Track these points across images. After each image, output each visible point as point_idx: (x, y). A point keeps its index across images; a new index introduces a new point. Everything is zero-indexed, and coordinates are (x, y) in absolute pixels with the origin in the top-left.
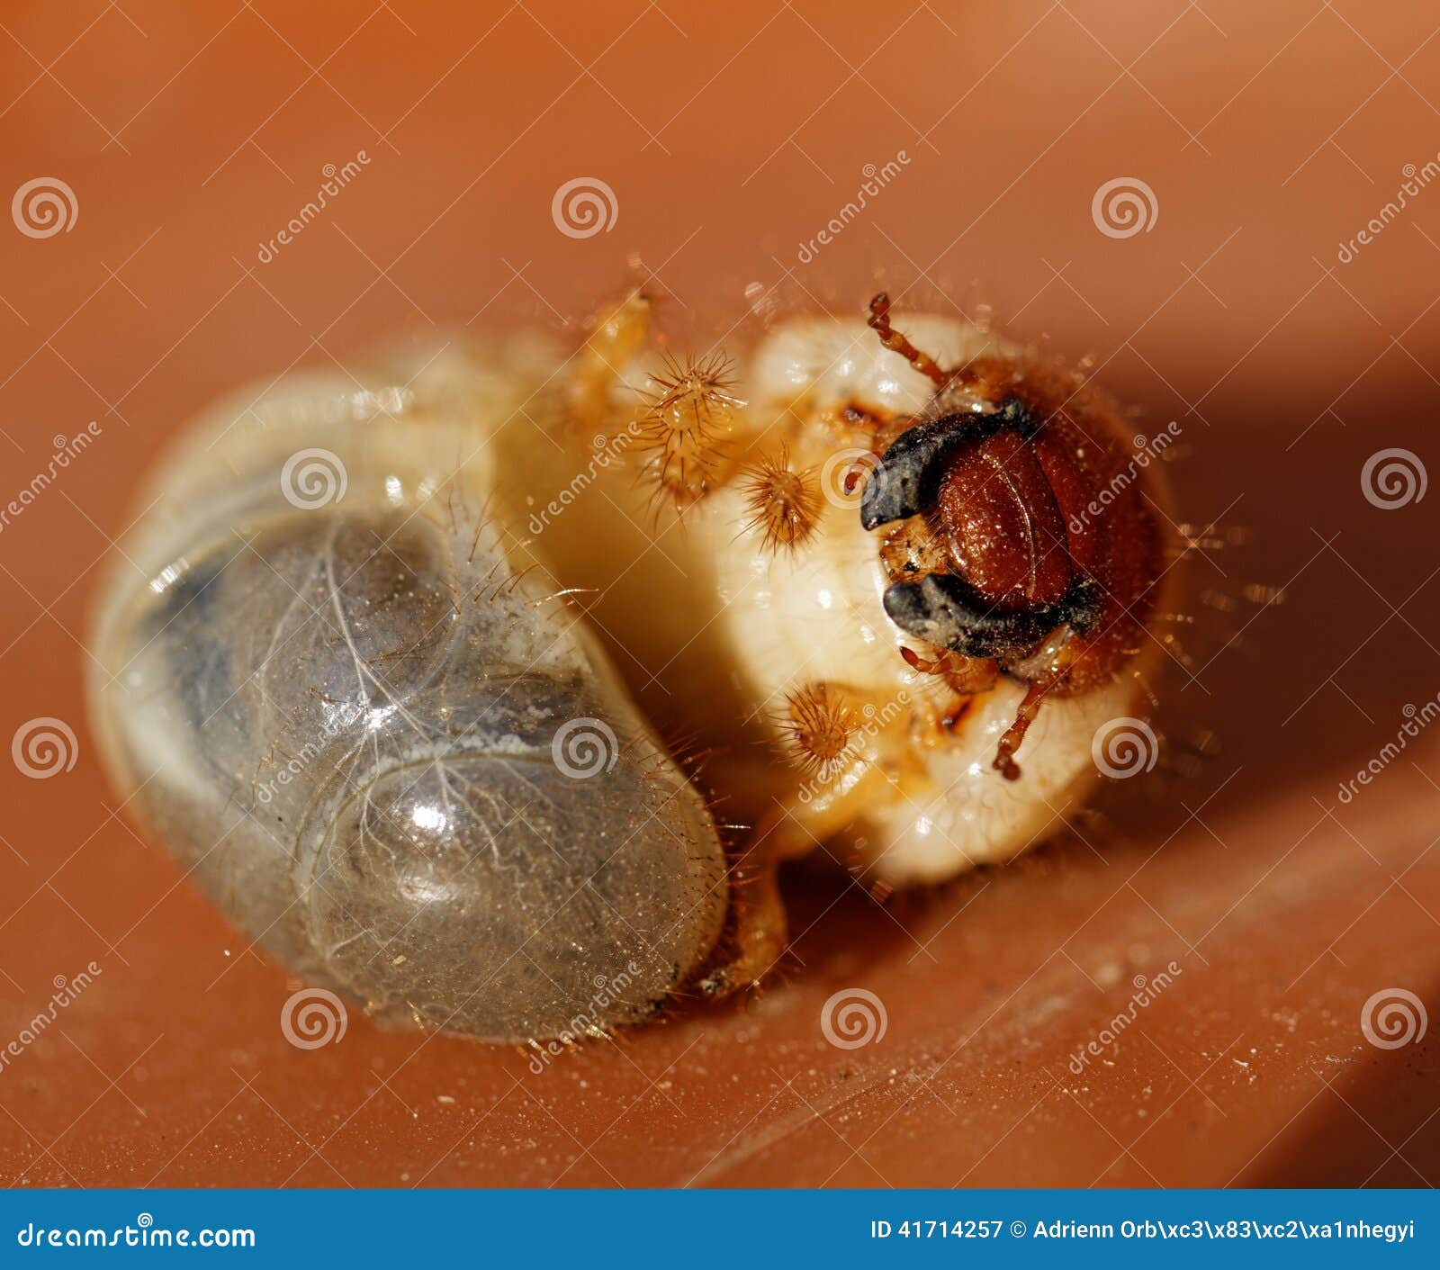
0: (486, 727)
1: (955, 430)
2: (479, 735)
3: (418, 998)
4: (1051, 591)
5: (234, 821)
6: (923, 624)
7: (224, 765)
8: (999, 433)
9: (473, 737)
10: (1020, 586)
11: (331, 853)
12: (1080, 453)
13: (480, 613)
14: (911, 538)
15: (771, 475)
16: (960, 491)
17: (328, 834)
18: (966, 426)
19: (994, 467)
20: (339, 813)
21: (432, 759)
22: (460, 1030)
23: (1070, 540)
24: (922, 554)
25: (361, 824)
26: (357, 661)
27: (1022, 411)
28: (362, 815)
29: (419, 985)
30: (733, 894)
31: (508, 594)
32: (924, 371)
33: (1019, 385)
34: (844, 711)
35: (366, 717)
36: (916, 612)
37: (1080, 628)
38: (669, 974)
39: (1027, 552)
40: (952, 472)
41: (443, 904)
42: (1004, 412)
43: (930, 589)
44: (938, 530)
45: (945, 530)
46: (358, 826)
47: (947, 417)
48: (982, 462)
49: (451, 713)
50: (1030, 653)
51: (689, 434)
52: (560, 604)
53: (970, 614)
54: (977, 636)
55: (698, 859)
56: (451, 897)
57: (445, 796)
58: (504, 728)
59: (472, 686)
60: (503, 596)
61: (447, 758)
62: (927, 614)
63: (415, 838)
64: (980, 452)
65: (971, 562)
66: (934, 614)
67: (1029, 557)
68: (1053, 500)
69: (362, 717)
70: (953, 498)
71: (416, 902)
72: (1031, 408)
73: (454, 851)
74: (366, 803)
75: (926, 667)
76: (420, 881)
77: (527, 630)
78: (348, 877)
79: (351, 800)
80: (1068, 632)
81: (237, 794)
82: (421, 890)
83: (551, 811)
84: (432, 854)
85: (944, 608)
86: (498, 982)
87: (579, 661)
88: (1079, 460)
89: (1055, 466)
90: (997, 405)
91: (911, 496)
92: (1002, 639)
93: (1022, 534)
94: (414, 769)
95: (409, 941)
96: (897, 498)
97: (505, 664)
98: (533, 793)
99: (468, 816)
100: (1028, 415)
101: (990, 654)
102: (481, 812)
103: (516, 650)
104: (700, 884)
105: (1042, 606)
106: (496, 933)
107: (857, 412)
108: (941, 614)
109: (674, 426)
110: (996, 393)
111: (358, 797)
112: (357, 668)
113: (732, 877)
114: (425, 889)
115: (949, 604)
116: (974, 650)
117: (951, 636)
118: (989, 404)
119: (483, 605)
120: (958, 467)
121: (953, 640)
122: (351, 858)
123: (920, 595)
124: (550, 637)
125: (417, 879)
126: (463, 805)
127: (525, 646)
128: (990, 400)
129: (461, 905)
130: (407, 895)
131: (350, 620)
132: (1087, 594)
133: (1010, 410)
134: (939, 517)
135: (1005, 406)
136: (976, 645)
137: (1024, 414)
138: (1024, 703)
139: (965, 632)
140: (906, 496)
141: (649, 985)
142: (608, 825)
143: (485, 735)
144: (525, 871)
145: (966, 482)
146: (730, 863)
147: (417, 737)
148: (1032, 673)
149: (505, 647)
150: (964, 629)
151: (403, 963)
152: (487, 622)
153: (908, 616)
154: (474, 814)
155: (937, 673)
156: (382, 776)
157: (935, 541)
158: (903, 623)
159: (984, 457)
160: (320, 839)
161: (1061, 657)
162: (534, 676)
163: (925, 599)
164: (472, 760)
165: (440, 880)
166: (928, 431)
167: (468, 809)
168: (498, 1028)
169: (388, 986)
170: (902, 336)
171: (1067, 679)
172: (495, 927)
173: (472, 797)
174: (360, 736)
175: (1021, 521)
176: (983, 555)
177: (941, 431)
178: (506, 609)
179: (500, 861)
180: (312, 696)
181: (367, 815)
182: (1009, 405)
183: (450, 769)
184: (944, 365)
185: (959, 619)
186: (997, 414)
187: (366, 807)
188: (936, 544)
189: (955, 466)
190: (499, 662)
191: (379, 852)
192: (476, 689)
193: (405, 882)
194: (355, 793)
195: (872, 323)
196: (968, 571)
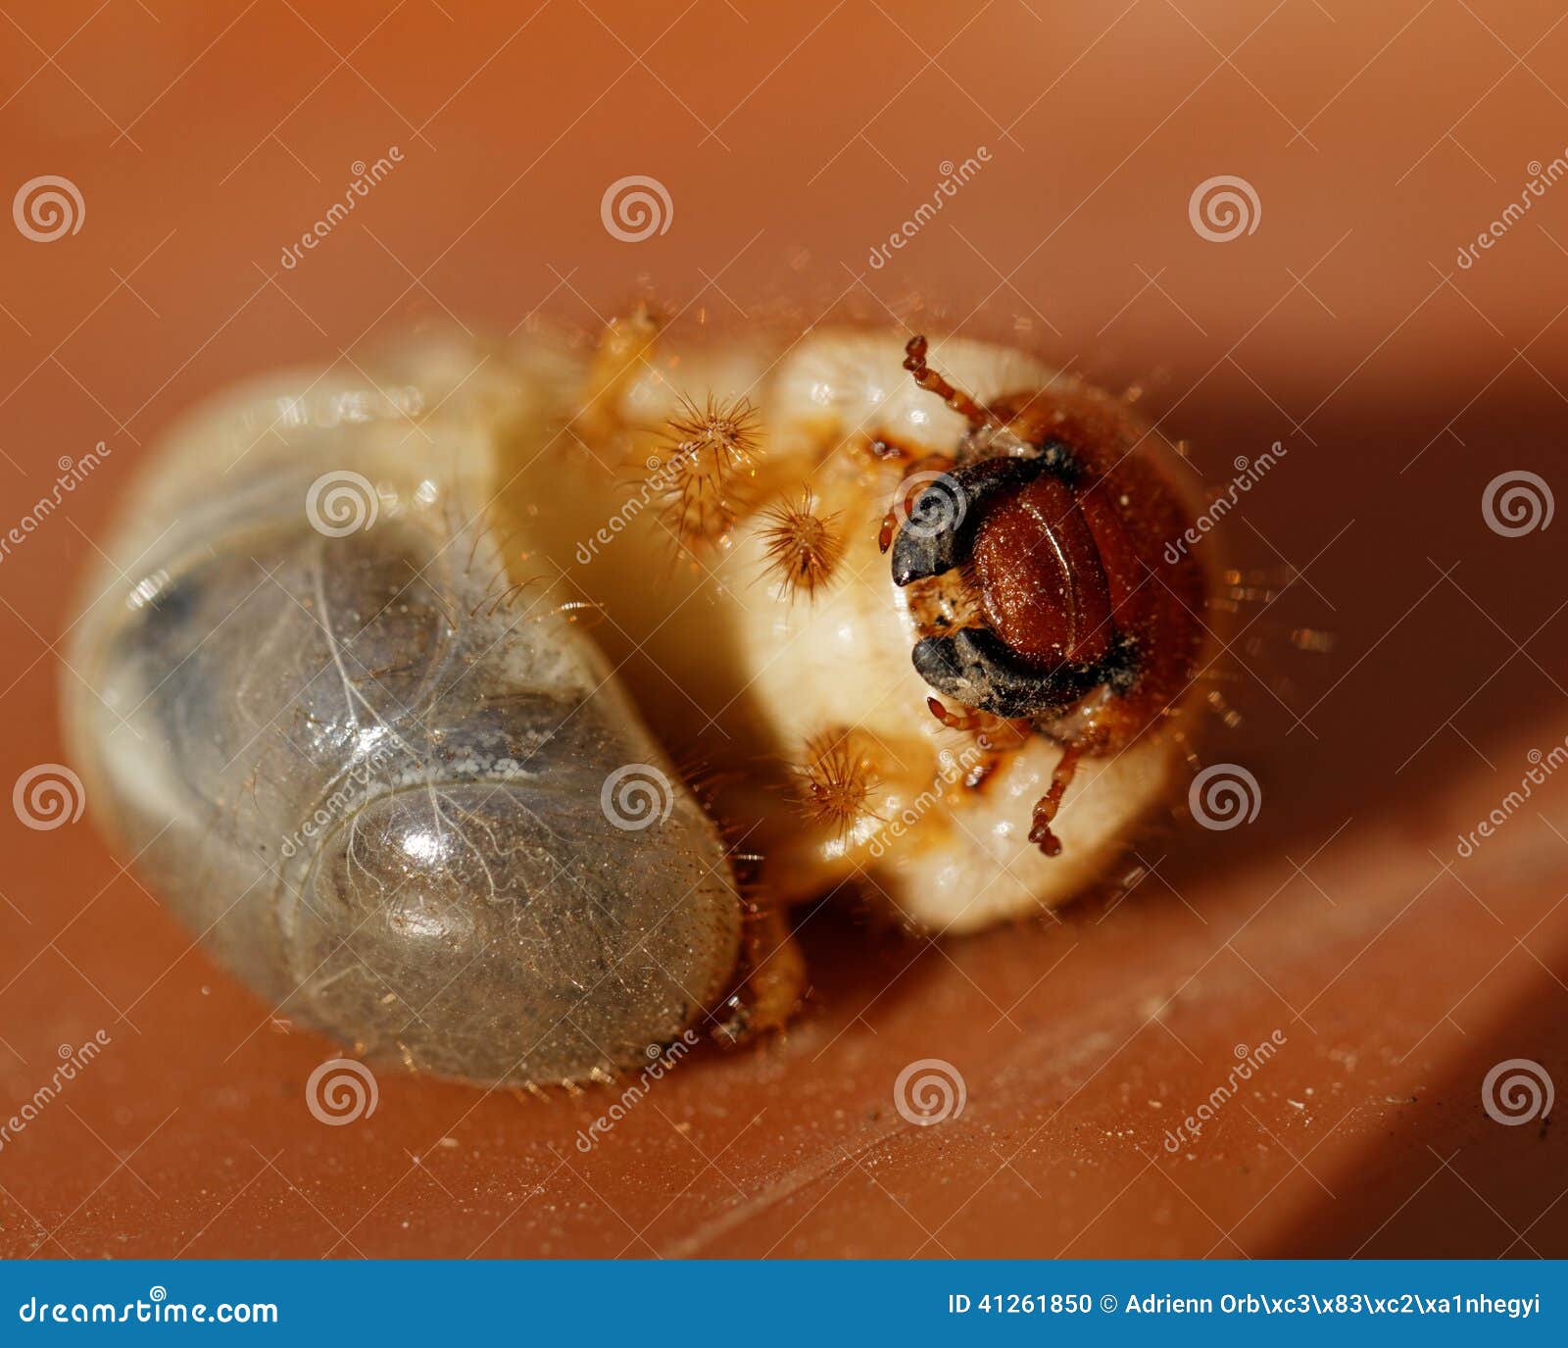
0: (482, 751)
1: (994, 478)
2: (474, 759)
3: (410, 1039)
4: (1091, 652)
5: (213, 847)
6: (955, 682)
7: (204, 789)
8: (1039, 479)
9: (468, 761)
10: (1057, 646)
11: (317, 883)
12: (1125, 500)
13: (476, 629)
14: (944, 589)
15: (792, 520)
16: (997, 542)
17: (314, 864)
18: (1005, 472)
19: (1034, 517)
20: (325, 842)
21: (424, 784)
22: (455, 1073)
23: (1112, 596)
24: (954, 607)
25: (348, 853)
26: (346, 680)
27: (1063, 456)
28: (348, 843)
29: (410, 1026)
30: (747, 928)
31: (506, 608)
32: (961, 410)
33: (1062, 425)
34: (865, 763)
35: (354, 740)
36: (947, 669)
37: (1120, 690)
38: (677, 1014)
39: (1065, 609)
40: (989, 521)
41: (434, 939)
42: (1045, 456)
43: (963, 644)
44: (972, 582)
45: (980, 585)
46: (345, 856)
47: (985, 462)
48: (1021, 511)
49: (445, 735)
50: (1065, 713)
51: (708, 480)
52: (562, 620)
53: (1004, 672)
54: (1012, 696)
55: (709, 891)
56: (444, 931)
57: (437, 823)
58: (500, 751)
59: (468, 708)
60: (501, 611)
61: (440, 784)
62: (960, 672)
63: (405, 869)
64: (1019, 500)
65: (1006, 619)
66: (966, 671)
67: (1069, 615)
68: (1095, 554)
69: (349, 738)
70: (988, 548)
71: (407, 937)
72: (1073, 453)
73: (447, 883)
74: (353, 830)
75: (954, 723)
76: (410, 914)
77: (527, 647)
78: (335, 907)
79: (338, 828)
80: (1106, 694)
81: (217, 819)
82: (412, 925)
83: (550, 840)
84: (424, 886)
85: (978, 665)
86: (494, 1022)
87: (582, 680)
88: (1124, 508)
89: (1098, 516)
90: (1037, 447)
91: (946, 550)
92: (1038, 700)
93: (1061, 591)
94: (404, 794)
95: (400, 978)
96: (932, 552)
97: (503, 682)
98: (531, 819)
99: (462, 846)
100: (1071, 460)
101: (1023, 714)
102: (476, 841)
103: (515, 670)
104: (711, 918)
105: (1082, 666)
106: (492, 970)
107: (885, 446)
108: (974, 671)
109: (693, 472)
110: (1036, 434)
111: (345, 825)
112: (346, 688)
113: (745, 910)
114: (416, 923)
115: (983, 662)
116: (1005, 710)
117: (983, 696)
118: (1028, 446)
119: (480, 621)
120: (995, 515)
121: (985, 699)
122: (339, 890)
123: (952, 651)
124: (552, 656)
125: (407, 912)
126: (457, 834)
127: (524, 665)
128: (1029, 441)
129: (454, 941)
130: (395, 927)
131: (338, 635)
132: (1129, 653)
133: (1051, 454)
134: (973, 569)
135: (1046, 450)
136: (1008, 704)
137: (1067, 458)
138: (1060, 767)
139: (999, 693)
140: (941, 550)
141: (655, 1025)
142: (611, 855)
143: (480, 759)
144: (522, 904)
145: (1003, 534)
146: (744, 895)
147: (408, 761)
148: (1067, 734)
149: (503, 666)
150: (997, 688)
151: (394, 1001)
152: (483, 638)
153: (939, 673)
154: (468, 843)
155: (966, 729)
156: (372, 801)
157: (968, 592)
158: (933, 680)
159: (1024, 506)
160: (304, 869)
161: (1099, 718)
162: (532, 696)
163: (958, 656)
164: (467, 786)
165: (433, 913)
166: (965, 479)
167: (462, 837)
168: (495, 1071)
169: (378, 1026)
170: (937, 375)
171: (1105, 742)
172: (491, 964)
173: (467, 825)
174: (348, 758)
175: (1060, 576)
176: (1019, 612)
177: (978, 479)
178: (504, 625)
179: (496, 893)
180: (296, 717)
181: (354, 844)
182: (1050, 447)
183: (443, 795)
184: (980, 401)
185: (992, 677)
186: (1039, 458)
187: (352, 834)
188: (970, 596)
189: (992, 514)
190: (495, 681)
191: (367, 884)
192: (471, 712)
193: (395, 915)
194: (341, 820)
195: (908, 365)
196: (1003, 629)
